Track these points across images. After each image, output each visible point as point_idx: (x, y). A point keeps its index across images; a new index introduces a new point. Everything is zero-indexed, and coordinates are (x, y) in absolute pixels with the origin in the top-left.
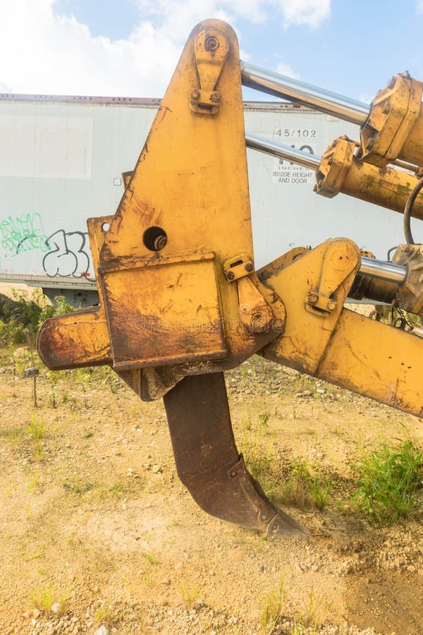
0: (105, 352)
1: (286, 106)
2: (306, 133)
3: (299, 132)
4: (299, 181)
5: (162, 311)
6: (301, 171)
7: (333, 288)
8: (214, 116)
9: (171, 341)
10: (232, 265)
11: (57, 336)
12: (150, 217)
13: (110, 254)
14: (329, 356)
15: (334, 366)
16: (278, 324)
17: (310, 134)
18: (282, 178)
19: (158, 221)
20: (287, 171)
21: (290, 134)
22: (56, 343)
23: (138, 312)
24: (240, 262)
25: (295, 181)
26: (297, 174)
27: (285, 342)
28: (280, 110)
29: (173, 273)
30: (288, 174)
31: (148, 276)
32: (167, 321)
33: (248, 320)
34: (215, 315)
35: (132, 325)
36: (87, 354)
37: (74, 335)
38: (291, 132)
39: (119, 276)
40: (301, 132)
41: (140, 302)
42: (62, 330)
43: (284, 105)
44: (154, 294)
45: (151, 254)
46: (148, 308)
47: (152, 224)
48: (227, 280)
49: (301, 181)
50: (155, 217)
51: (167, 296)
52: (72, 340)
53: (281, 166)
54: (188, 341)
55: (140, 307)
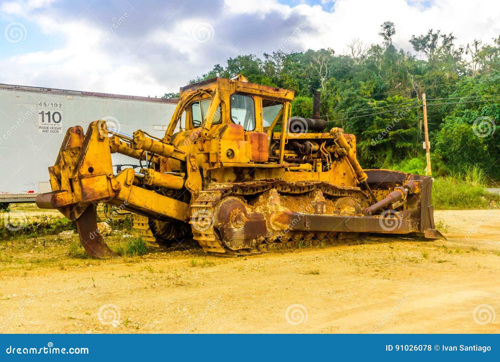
0: (71, 202)
1: (43, 90)
2: (56, 105)
3: (52, 104)
4: (54, 132)
5: (95, 187)
6: (55, 126)
7: (130, 180)
8: (103, 141)
10: (109, 175)
11: (58, 198)
12: (89, 165)
13: (81, 174)
14: (130, 196)
15: (131, 199)
16: (120, 189)
17: (58, 106)
18: (44, 130)
19: (91, 166)
20: (47, 126)
21: (47, 106)
22: (57, 200)
23: (89, 188)
24: (111, 175)
25: (52, 132)
26: (52, 128)
27: (120, 194)
28: (40, 91)
29: (97, 178)
30: (47, 128)
31: (91, 179)
32: (96, 189)
34: (106, 187)
35: (88, 191)
36: (66, 203)
37: (62, 198)
38: (47, 104)
39: (84, 179)
40: (53, 104)
41: (90, 185)
42: (59, 196)
43: (42, 89)
44: (93, 183)
45: (90, 174)
46: (91, 187)
47: (90, 166)
48: (109, 179)
49: (56, 132)
50: (91, 164)
51: (96, 183)
52: (62, 199)
53: (43, 123)
54: (101, 194)
55: (90, 186)
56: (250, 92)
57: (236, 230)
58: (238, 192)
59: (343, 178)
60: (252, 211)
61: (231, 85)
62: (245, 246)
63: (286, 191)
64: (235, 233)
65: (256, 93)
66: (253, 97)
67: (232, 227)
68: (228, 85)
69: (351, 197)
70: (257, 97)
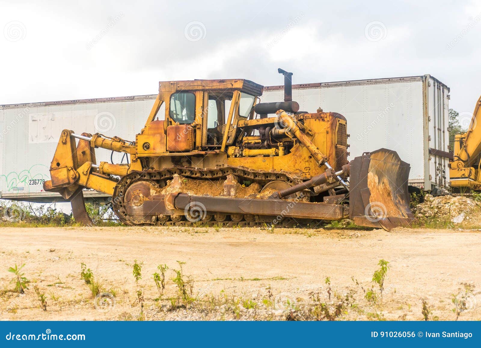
9: (61, 181)
15: (89, 184)
23: (55, 177)
27: (80, 181)
29: (61, 169)
31: (57, 170)
32: (60, 178)
33: (72, 176)
34: (67, 176)
35: (54, 179)
45: (58, 167)
46: (57, 176)
47: (58, 162)
51: (59, 174)
54: (63, 181)
56: (191, 89)
57: (135, 207)
58: (145, 178)
59: (307, 161)
60: (156, 193)
61: (172, 86)
62: (146, 221)
63: (196, 176)
64: (134, 209)
65: (198, 89)
66: (194, 93)
67: (133, 205)
68: (169, 86)
69: (281, 180)
70: (199, 92)
